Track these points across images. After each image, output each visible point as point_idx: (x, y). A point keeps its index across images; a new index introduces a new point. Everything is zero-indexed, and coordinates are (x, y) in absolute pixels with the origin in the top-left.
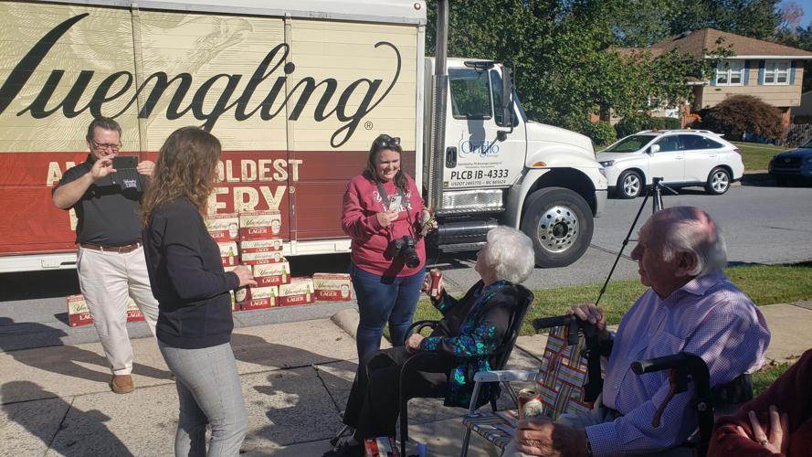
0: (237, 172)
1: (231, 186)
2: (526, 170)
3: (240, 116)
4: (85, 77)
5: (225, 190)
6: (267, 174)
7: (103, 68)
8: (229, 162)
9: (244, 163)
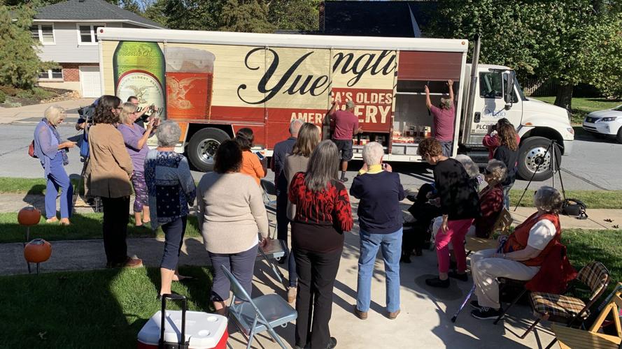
0: (369, 99)
1: (366, 105)
2: (521, 126)
3: (373, 73)
4: (310, 78)
5: (363, 107)
6: (382, 100)
7: (317, 74)
8: (366, 94)
9: (372, 94)
